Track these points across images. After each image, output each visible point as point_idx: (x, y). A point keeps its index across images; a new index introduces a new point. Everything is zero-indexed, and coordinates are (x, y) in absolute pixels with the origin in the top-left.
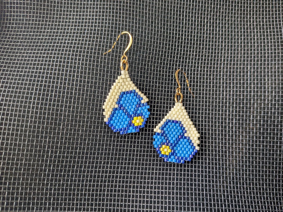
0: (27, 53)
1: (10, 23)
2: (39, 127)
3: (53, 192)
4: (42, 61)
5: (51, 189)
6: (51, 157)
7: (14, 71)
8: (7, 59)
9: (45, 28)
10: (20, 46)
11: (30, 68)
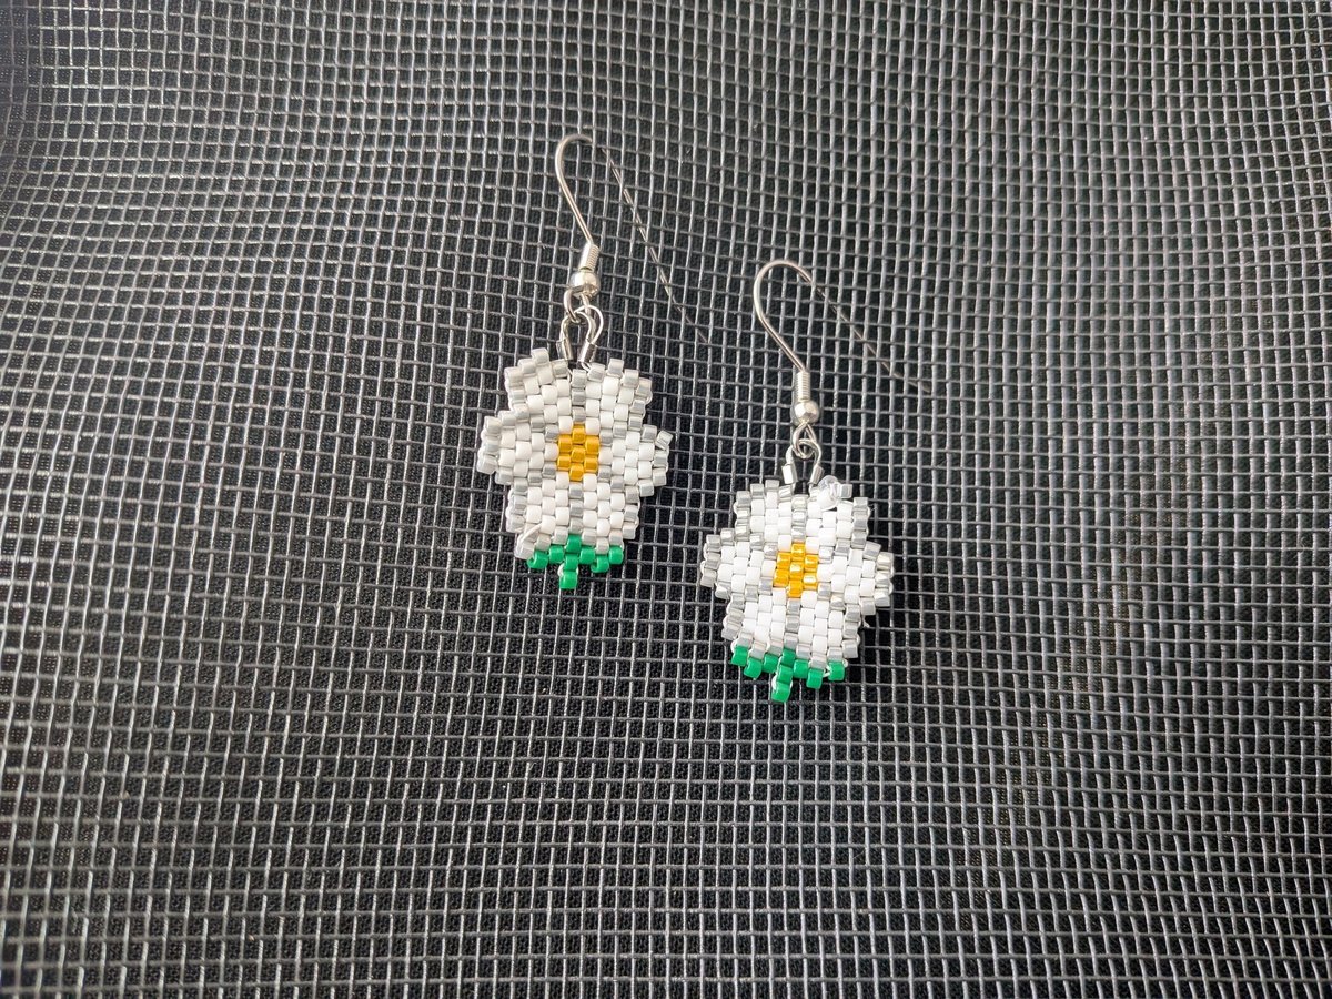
0: (164, 265)
1: (74, 131)
2: (234, 610)
3: (301, 913)
4: (240, 300)
5: (293, 902)
6: (294, 746)
7: (108, 349)
8: (72, 295)
9: (241, 153)
10: (126, 231)
11: (181, 334)
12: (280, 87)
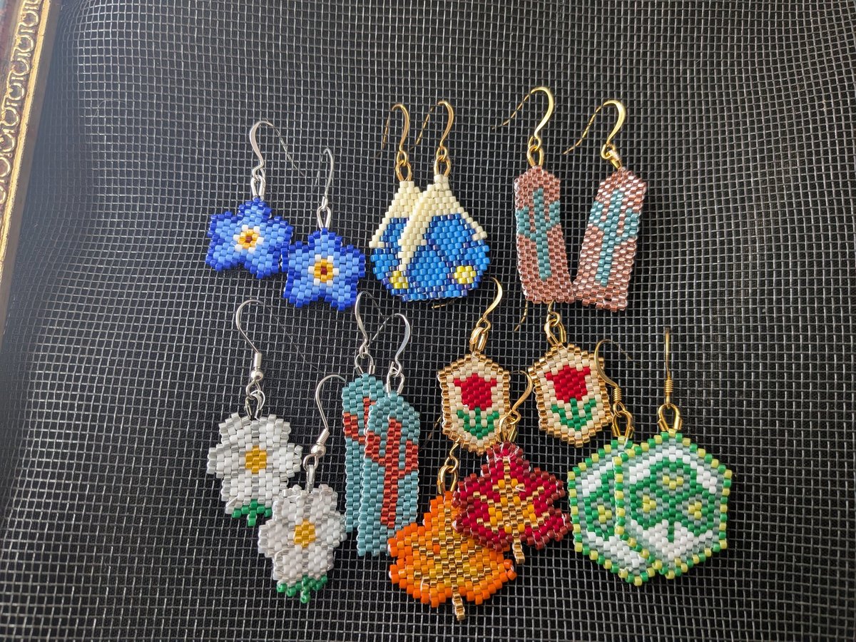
0: (147, 280)
1: (107, 216)
2: (175, 434)
3: (201, 566)
4: (180, 297)
5: (198, 562)
6: (199, 493)
7: (122, 319)
8: (106, 294)
9: (181, 226)
10: (130, 264)
11: (154, 312)
12: (199, 194)
